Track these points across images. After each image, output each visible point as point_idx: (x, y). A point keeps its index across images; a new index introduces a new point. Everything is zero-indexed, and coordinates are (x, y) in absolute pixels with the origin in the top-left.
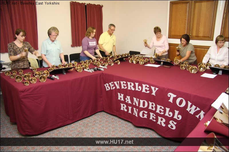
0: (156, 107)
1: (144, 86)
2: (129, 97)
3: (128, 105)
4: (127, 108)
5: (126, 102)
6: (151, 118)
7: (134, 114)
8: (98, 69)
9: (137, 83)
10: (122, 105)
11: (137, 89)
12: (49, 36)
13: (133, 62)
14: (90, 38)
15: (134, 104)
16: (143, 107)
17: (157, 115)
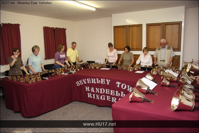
0: (110, 92)
1: (102, 80)
2: (93, 88)
3: (92, 93)
4: (92, 96)
5: (91, 91)
6: (108, 99)
7: (97, 99)
8: (70, 73)
9: (97, 78)
10: (89, 94)
11: (98, 82)
12: (33, 52)
13: (92, 68)
14: (61, 52)
15: (96, 92)
16: (102, 93)
17: (111, 96)
